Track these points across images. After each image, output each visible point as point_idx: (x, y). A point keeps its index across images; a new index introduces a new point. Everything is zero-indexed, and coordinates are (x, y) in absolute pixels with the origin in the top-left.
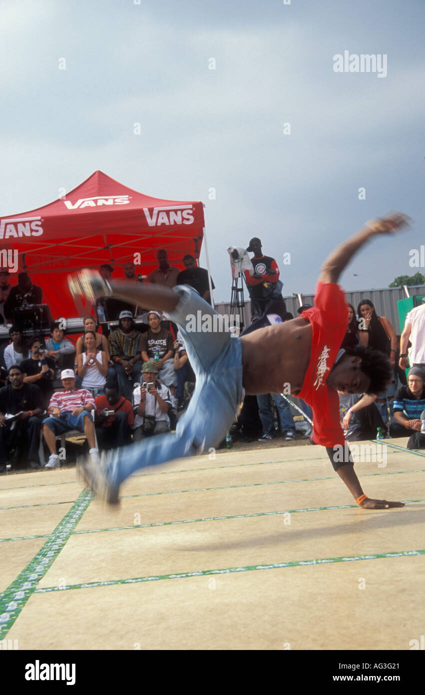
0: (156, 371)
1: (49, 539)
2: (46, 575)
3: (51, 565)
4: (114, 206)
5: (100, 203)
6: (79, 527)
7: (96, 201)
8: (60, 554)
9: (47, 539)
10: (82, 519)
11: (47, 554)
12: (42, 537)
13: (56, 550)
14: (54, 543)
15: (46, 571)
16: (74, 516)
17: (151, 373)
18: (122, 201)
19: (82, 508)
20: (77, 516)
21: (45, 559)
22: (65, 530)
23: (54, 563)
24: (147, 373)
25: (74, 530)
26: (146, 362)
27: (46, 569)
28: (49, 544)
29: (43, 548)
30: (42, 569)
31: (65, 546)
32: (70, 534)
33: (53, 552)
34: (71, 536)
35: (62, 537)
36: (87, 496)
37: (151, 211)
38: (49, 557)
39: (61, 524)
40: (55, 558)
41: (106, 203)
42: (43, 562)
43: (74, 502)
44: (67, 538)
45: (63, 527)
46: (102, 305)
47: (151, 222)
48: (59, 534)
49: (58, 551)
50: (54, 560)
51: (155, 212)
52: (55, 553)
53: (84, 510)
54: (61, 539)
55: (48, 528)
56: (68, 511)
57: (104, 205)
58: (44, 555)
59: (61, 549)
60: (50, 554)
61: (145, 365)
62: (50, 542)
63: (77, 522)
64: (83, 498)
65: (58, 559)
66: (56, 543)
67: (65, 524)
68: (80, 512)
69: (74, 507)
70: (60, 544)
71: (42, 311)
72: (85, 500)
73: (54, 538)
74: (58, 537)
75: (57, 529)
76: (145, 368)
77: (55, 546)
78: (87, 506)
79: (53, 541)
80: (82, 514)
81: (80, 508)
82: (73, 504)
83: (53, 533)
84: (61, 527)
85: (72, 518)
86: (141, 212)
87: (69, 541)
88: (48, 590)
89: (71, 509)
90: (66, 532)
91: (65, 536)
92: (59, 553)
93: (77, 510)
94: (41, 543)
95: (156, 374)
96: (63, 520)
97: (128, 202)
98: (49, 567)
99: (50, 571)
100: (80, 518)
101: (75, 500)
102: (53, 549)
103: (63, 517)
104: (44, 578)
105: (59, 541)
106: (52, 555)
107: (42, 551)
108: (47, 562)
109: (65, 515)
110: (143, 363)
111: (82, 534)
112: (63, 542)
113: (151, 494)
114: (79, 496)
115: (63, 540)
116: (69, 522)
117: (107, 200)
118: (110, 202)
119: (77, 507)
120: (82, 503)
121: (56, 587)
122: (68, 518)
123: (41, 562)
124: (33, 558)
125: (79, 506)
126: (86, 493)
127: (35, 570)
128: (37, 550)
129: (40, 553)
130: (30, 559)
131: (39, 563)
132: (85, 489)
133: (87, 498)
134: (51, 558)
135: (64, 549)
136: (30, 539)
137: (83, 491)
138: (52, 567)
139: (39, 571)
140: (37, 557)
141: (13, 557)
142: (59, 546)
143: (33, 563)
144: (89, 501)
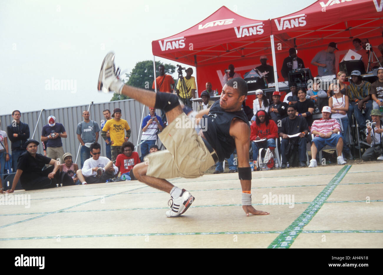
1: (311, 205)
2: (309, 224)
3: (312, 219)
6: (329, 199)
8: (317, 214)
9: (309, 205)
10: (331, 194)
11: (309, 213)
12: (307, 203)
13: (315, 211)
14: (314, 207)
15: (309, 222)
16: (326, 193)
17: (376, 116)
19: (332, 189)
20: (328, 193)
21: (308, 215)
22: (321, 200)
23: (314, 218)
24: (373, 116)
25: (326, 201)
27: (309, 221)
28: (311, 207)
29: (307, 209)
30: (307, 221)
31: (320, 209)
32: (324, 203)
33: (313, 212)
34: (325, 204)
36: (335, 182)
38: (310, 214)
39: (318, 197)
40: (315, 215)
43: (327, 185)
44: (322, 205)
45: (320, 198)
48: (317, 202)
49: (317, 211)
50: (314, 216)
52: (314, 212)
53: (333, 190)
54: (318, 205)
55: (310, 198)
56: (323, 190)
58: (308, 213)
59: (318, 210)
60: (311, 213)
62: (312, 206)
63: (328, 196)
64: (333, 183)
66: (315, 207)
67: (321, 197)
68: (330, 191)
69: (326, 188)
70: (318, 208)
71: (306, 72)
72: (333, 184)
73: (313, 204)
74: (316, 204)
75: (316, 199)
77: (314, 208)
78: (335, 188)
79: (313, 206)
80: (331, 192)
81: (330, 189)
82: (326, 186)
83: (313, 202)
84: (318, 199)
88: (310, 232)
90: (321, 201)
91: (320, 203)
92: (317, 212)
93: (329, 189)
94: (306, 206)
96: (320, 194)
98: (311, 219)
99: (311, 222)
100: (330, 194)
101: (327, 184)
102: (313, 210)
104: (308, 225)
105: (317, 206)
106: (313, 213)
107: (307, 211)
108: (310, 217)
109: (321, 192)
111: (330, 203)
112: (319, 207)
114: (330, 182)
115: (319, 206)
116: (323, 196)
119: (328, 188)
120: (332, 186)
121: (314, 231)
122: (322, 194)
123: (306, 216)
124: (301, 214)
125: (329, 187)
126: (334, 181)
127: (302, 220)
128: (304, 210)
129: (305, 212)
130: (300, 214)
131: (304, 217)
132: (334, 178)
133: (335, 183)
134: (312, 215)
135: (320, 211)
136: (300, 203)
137: (332, 180)
138: (312, 220)
139: (305, 221)
140: (304, 214)
141: (290, 213)
142: (317, 209)
143: (301, 217)
144: (336, 185)
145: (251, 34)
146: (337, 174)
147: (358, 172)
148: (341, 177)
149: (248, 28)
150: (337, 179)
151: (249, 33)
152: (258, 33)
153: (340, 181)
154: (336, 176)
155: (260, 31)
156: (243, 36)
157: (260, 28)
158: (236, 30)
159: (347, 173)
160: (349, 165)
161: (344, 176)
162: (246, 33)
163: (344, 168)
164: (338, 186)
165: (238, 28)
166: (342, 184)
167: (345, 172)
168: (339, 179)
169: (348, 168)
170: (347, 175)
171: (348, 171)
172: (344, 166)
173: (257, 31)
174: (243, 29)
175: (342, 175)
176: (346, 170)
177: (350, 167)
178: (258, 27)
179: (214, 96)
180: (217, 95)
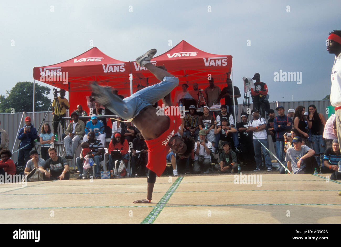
0: (206, 135)
4: (190, 56)
5: (183, 55)
6: (168, 204)
7: (181, 54)
8: (159, 215)
9: (153, 208)
10: (170, 200)
12: (151, 206)
16: (166, 199)
17: (203, 135)
18: (194, 54)
19: (170, 195)
20: (167, 199)
21: (152, 216)
23: (157, 219)
24: (201, 135)
25: (166, 205)
26: (201, 130)
27: (153, 221)
28: (155, 210)
29: (152, 212)
30: (151, 221)
31: (162, 212)
32: (164, 206)
33: (156, 214)
34: (165, 207)
35: (160, 207)
37: (207, 59)
38: (154, 216)
41: (186, 55)
42: (152, 218)
43: (166, 192)
44: (163, 208)
46: (182, 102)
47: (207, 64)
48: (159, 206)
49: (159, 213)
50: (157, 217)
51: (209, 60)
52: (157, 214)
53: (170, 196)
54: (160, 208)
56: (163, 196)
57: (185, 56)
58: (152, 215)
59: (160, 213)
61: (200, 131)
64: (170, 191)
65: (158, 217)
67: (162, 202)
68: (168, 197)
69: (166, 195)
72: (171, 192)
73: (156, 207)
74: (159, 207)
75: (158, 203)
76: (200, 133)
78: (172, 194)
79: (156, 209)
80: (169, 198)
81: (168, 195)
82: (165, 193)
83: (156, 206)
84: (160, 203)
85: (165, 199)
86: (202, 59)
87: (164, 209)
89: (164, 195)
90: (162, 205)
92: (159, 214)
94: (151, 209)
95: (205, 136)
96: (161, 200)
97: (196, 55)
100: (168, 200)
102: (156, 212)
103: (161, 199)
105: (159, 209)
106: (156, 215)
107: (151, 213)
110: (200, 130)
111: (169, 207)
112: (161, 210)
113: (202, 191)
114: (168, 190)
115: (161, 209)
117: (186, 54)
118: (188, 55)
120: (170, 193)
122: (163, 199)
124: (148, 215)
125: (168, 194)
126: (171, 189)
127: (148, 221)
128: (149, 212)
129: (150, 213)
130: (146, 216)
131: (150, 218)
132: (171, 187)
133: (172, 191)
134: (155, 216)
135: (161, 213)
136: (146, 207)
137: (170, 188)
138: (155, 220)
139: (150, 221)
140: (149, 215)
141: (138, 214)
142: (159, 211)
143: (147, 218)
144: (173, 192)
145: (115, 71)
146: (174, 184)
147: (189, 183)
148: (176, 186)
149: (113, 66)
150: (173, 188)
151: (114, 71)
152: (121, 71)
153: (176, 189)
154: (172, 185)
155: (122, 70)
156: (109, 72)
157: (122, 67)
158: (104, 67)
159: (180, 183)
160: (182, 177)
161: (178, 185)
162: (111, 70)
163: (178, 179)
164: (174, 193)
165: (106, 65)
166: (177, 192)
167: (179, 182)
168: (175, 187)
169: (181, 179)
170: (180, 184)
171: (181, 181)
172: (178, 177)
173: (120, 69)
174: (109, 66)
175: (177, 184)
176: (180, 180)
177: (183, 178)
178: (121, 66)
179: (82, 116)
180: (85, 116)
